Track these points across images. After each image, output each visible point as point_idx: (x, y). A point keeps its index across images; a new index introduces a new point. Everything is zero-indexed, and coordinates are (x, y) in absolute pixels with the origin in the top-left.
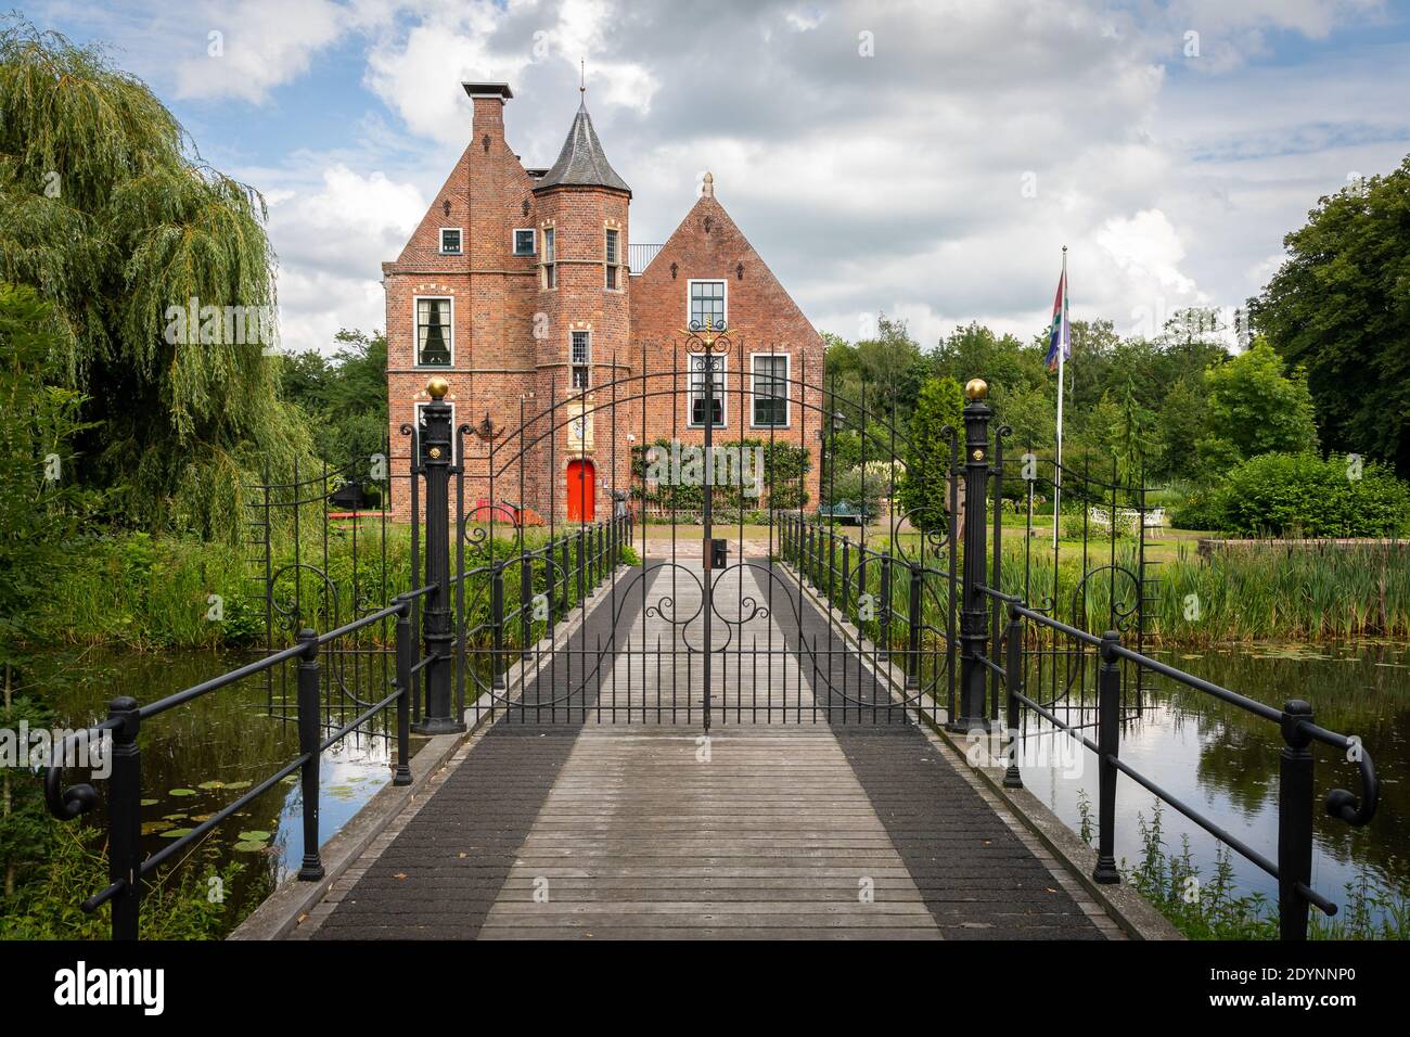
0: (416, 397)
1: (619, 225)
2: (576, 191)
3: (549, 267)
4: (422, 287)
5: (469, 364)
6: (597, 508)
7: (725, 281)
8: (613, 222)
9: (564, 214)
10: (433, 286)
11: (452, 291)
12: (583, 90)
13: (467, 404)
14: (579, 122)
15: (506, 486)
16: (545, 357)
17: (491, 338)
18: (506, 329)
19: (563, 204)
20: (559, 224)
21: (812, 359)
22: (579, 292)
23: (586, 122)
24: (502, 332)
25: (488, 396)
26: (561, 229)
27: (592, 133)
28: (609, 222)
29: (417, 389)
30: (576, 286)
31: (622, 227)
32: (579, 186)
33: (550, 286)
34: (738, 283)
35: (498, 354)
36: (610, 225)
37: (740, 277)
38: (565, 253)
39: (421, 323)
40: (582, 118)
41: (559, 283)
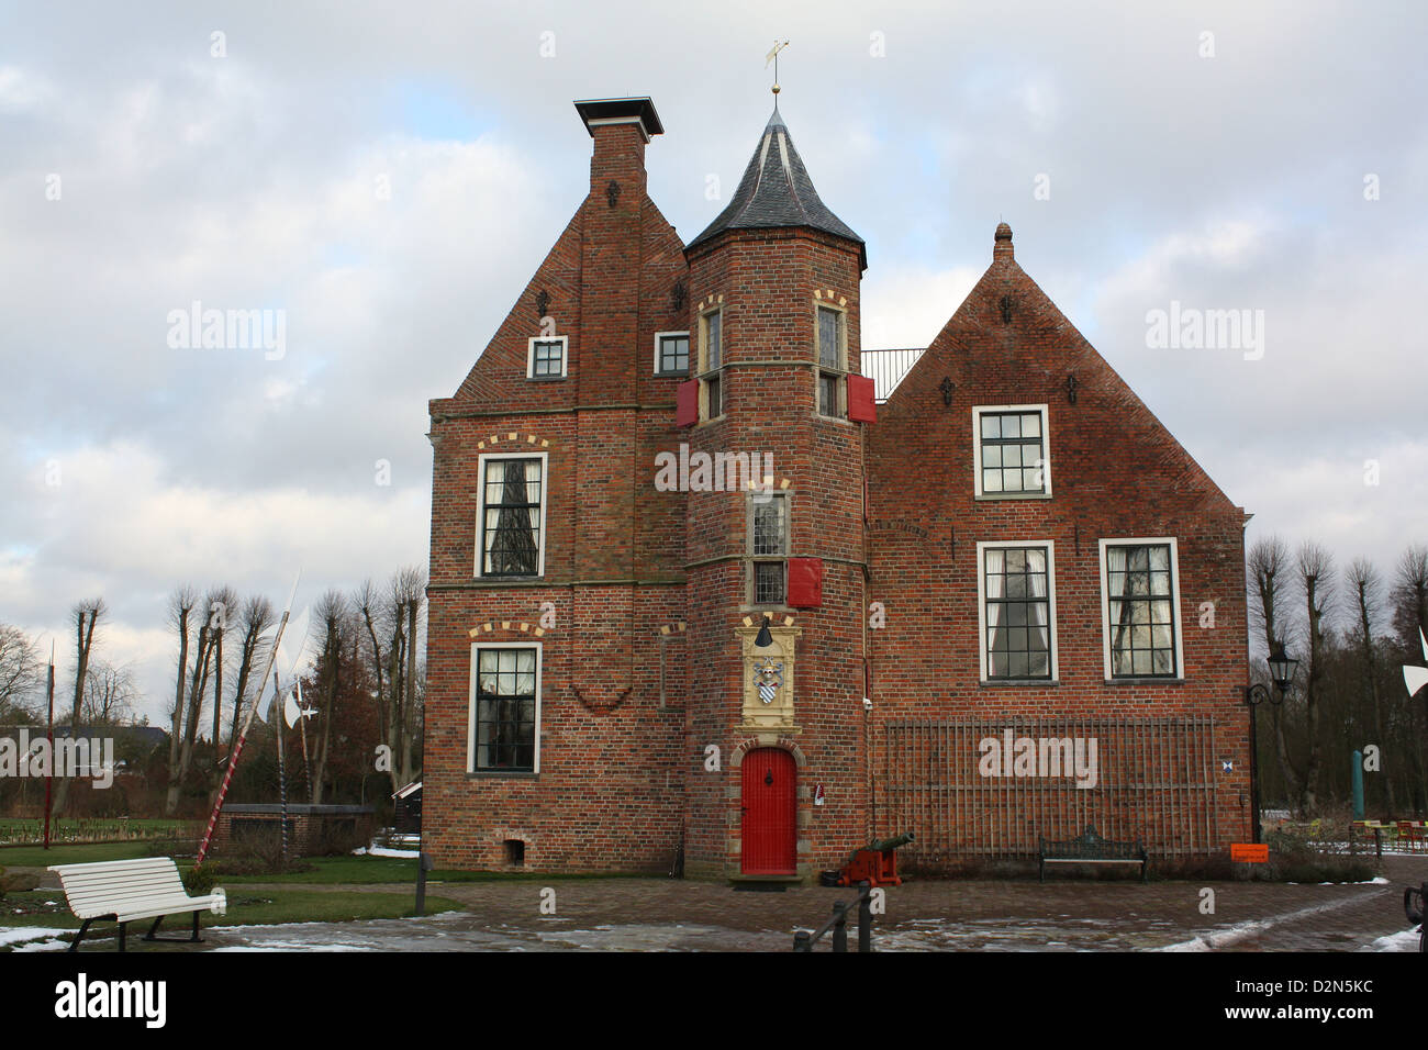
0: (474, 633)
1: (843, 301)
2: (761, 239)
3: (712, 381)
4: (494, 440)
5: (569, 571)
6: (803, 846)
7: (1044, 408)
8: (831, 294)
9: (739, 282)
10: (513, 436)
11: (545, 443)
12: (776, 91)
13: (564, 647)
14: (769, 138)
15: (631, 800)
16: (702, 547)
17: (610, 525)
18: (638, 507)
19: (737, 263)
20: (729, 300)
21: (1220, 547)
22: (768, 419)
23: (781, 137)
24: (630, 510)
25: (601, 630)
26: (732, 308)
27: (793, 154)
28: (824, 294)
29: (476, 619)
30: (761, 409)
31: (847, 305)
32: (766, 229)
33: (713, 413)
34: (1068, 410)
35: (622, 551)
36: (827, 300)
37: (1072, 401)
38: (739, 350)
39: (489, 502)
40: (775, 130)
41: (728, 408)
